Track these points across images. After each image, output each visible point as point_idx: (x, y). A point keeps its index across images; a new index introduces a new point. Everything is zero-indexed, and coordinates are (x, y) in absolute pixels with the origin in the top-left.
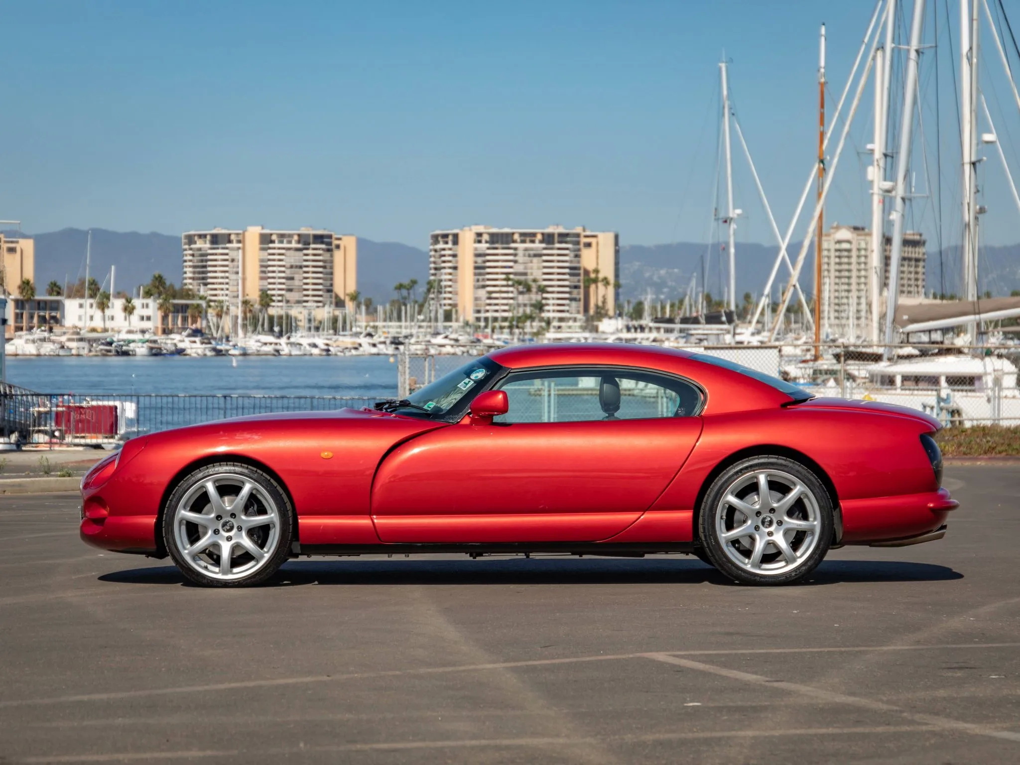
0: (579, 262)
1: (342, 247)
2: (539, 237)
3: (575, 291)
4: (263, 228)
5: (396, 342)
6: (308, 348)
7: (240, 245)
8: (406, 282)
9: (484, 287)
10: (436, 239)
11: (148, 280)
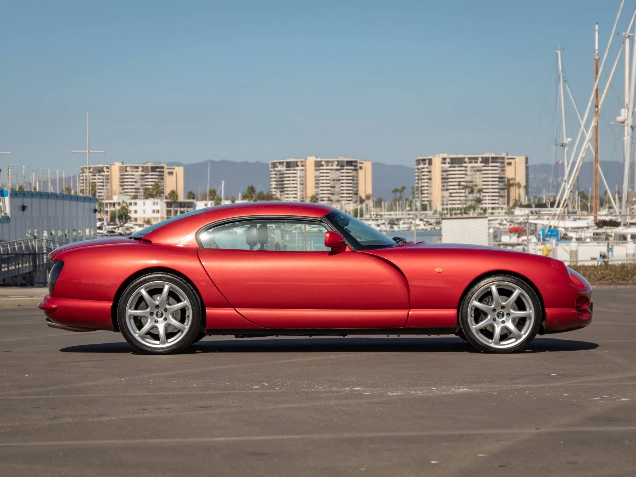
0: (504, 174)
1: (363, 168)
2: (480, 160)
3: (502, 191)
4: (317, 158)
5: (391, 223)
7: (303, 168)
8: (399, 188)
9: (447, 190)
10: (418, 162)
11: (245, 190)
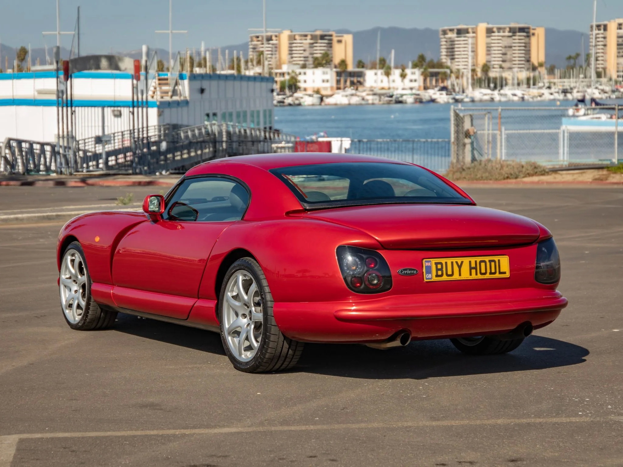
1: (536, 34)
4: (488, 24)
5: (565, 92)
6: (511, 96)
7: (474, 35)
8: (573, 54)
10: (593, 28)
11: (416, 58)
